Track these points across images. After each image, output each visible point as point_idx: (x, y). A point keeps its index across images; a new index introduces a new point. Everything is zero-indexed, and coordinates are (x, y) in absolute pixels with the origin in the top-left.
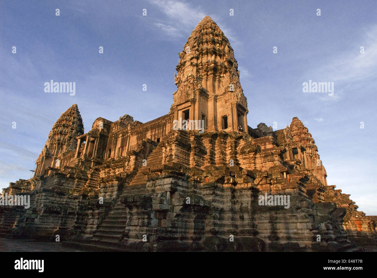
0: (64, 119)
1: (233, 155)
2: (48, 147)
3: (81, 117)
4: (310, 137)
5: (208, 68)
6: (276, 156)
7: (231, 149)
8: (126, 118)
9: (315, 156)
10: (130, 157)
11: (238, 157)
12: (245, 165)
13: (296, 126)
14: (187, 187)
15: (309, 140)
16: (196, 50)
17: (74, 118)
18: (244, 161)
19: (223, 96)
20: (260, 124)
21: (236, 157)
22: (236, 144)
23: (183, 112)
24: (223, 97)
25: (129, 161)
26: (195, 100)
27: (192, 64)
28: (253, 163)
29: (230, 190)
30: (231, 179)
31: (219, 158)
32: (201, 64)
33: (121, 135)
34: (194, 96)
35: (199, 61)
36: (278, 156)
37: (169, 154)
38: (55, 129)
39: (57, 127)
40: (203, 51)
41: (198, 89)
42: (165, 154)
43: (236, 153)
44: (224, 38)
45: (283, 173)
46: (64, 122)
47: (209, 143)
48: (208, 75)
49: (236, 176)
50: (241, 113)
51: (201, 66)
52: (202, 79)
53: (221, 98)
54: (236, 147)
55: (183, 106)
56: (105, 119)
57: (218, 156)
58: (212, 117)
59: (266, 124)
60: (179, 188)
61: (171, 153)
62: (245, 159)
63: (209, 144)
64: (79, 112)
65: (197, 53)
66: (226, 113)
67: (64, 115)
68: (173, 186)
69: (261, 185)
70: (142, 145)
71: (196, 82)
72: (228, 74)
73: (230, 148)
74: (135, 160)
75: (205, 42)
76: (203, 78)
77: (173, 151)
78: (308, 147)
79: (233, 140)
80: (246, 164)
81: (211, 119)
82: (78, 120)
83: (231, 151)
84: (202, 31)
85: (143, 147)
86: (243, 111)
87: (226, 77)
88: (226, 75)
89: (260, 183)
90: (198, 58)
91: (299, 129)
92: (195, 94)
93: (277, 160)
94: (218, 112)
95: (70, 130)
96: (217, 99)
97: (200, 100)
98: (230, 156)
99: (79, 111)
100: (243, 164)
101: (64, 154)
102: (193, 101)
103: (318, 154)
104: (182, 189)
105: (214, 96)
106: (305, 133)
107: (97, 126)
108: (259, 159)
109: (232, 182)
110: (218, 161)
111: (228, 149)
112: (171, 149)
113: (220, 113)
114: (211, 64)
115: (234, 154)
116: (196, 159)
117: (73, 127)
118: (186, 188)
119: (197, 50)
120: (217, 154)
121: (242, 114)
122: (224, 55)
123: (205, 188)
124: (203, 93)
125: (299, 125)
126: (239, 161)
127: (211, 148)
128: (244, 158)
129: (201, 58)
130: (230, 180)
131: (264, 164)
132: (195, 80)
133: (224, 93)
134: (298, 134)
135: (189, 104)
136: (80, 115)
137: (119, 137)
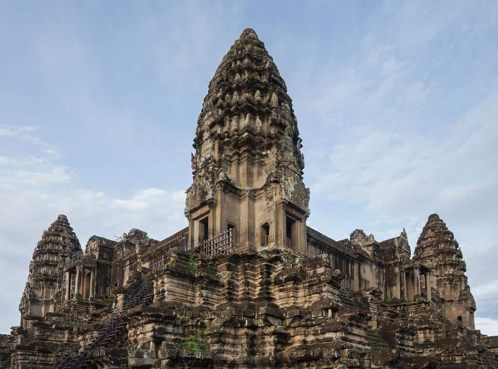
0: (48, 240)
1: (265, 286)
2: (31, 286)
3: (75, 235)
4: (454, 247)
5: (239, 140)
6: (325, 286)
7: (262, 278)
8: (134, 236)
9: (458, 280)
10: (116, 296)
11: (272, 289)
12: (281, 299)
13: (432, 231)
14: (183, 334)
15: (451, 253)
16: (218, 108)
17: (64, 238)
18: (282, 294)
19: (263, 191)
20: (354, 232)
21: (268, 289)
22: (269, 269)
23: (200, 221)
24: (263, 193)
25: (116, 302)
26: (215, 200)
27: (212, 135)
28: (292, 297)
29: (245, 336)
30: (246, 321)
31: (243, 292)
32: (226, 134)
33: (128, 262)
34: (213, 195)
35: (225, 129)
36: (327, 285)
37: (162, 288)
38: (38, 259)
39: (40, 253)
40: (231, 107)
41: (219, 182)
42: (156, 289)
43: (268, 283)
44: (272, 76)
45: (326, 310)
46: (49, 246)
47: (227, 270)
48: (239, 155)
49: (256, 317)
50: (294, 218)
51: (228, 137)
52: (231, 162)
53: (261, 194)
54: (269, 274)
55: (199, 212)
56: (104, 239)
57: (242, 289)
58: (246, 228)
59: (364, 232)
60: (168, 336)
61: (163, 288)
62: (281, 291)
63: (228, 272)
64: (72, 229)
65: (220, 112)
66: (268, 219)
67: (46, 235)
68: (157, 334)
69: (294, 328)
70: (135, 278)
71: (217, 169)
72: (274, 150)
73: (260, 276)
74: (124, 300)
75: (235, 89)
76: (232, 160)
77: (165, 285)
78: (448, 265)
79: (263, 264)
80: (283, 298)
81: (245, 231)
82: (71, 242)
83: (261, 279)
84: (233, 65)
85: (136, 281)
86: (299, 215)
87: (271, 156)
88: (271, 151)
89: (292, 325)
90: (221, 123)
91: (437, 235)
92: (215, 191)
93: (325, 292)
94: (256, 218)
95: (61, 258)
96: (255, 197)
97: (224, 199)
98: (260, 288)
99: (71, 226)
100: (278, 298)
101: (56, 294)
102: (212, 204)
103: (464, 276)
104: (173, 337)
105: (248, 192)
106: (447, 242)
107: (91, 249)
108: (302, 290)
109: (248, 324)
110: (241, 296)
111: (257, 278)
112: (163, 283)
113: (260, 220)
114: (243, 134)
115: (266, 284)
116: (204, 294)
117: (64, 253)
118: (181, 336)
119: (221, 107)
120: (241, 286)
121: (298, 220)
122: (269, 113)
123: (208, 335)
124: (229, 187)
125: (438, 228)
126: (274, 295)
127: (230, 276)
128: (281, 289)
129: (227, 123)
130: (245, 323)
131: (307, 297)
132: (215, 166)
133: (265, 185)
134: (434, 244)
135: (206, 208)
136: (74, 234)
137: (126, 266)
